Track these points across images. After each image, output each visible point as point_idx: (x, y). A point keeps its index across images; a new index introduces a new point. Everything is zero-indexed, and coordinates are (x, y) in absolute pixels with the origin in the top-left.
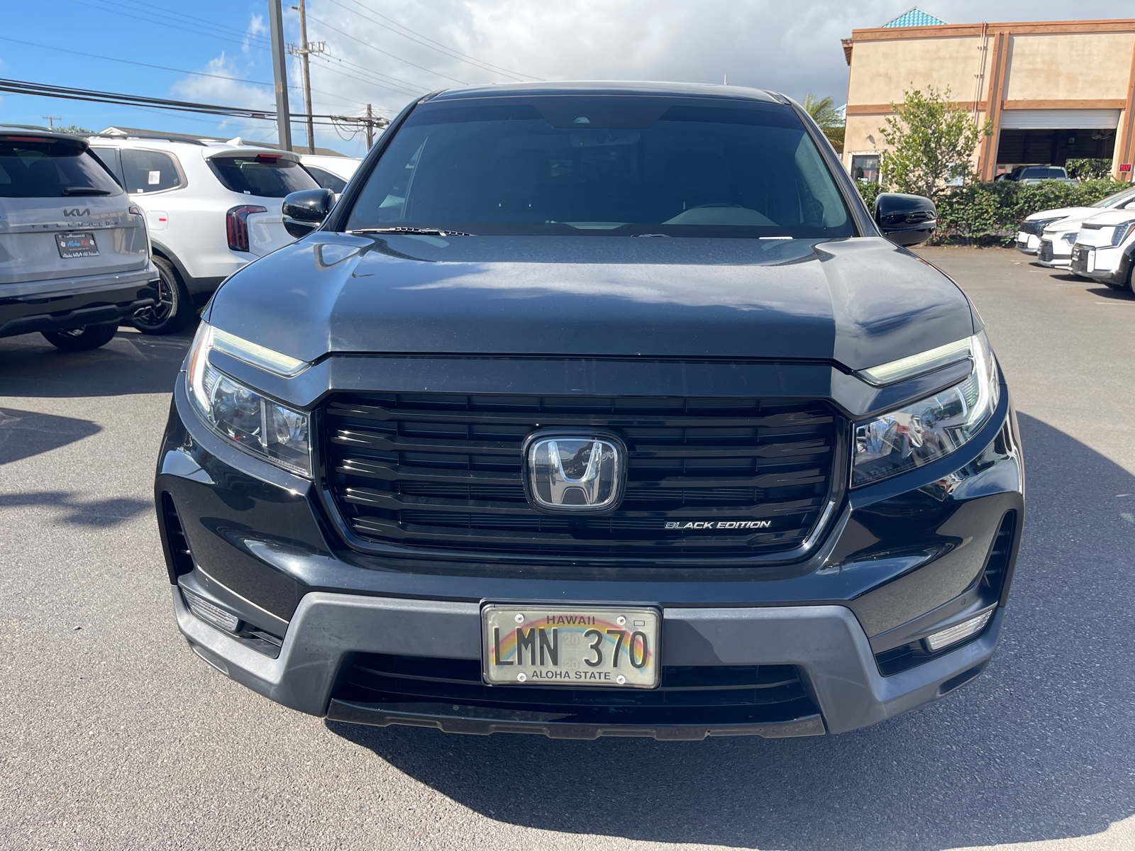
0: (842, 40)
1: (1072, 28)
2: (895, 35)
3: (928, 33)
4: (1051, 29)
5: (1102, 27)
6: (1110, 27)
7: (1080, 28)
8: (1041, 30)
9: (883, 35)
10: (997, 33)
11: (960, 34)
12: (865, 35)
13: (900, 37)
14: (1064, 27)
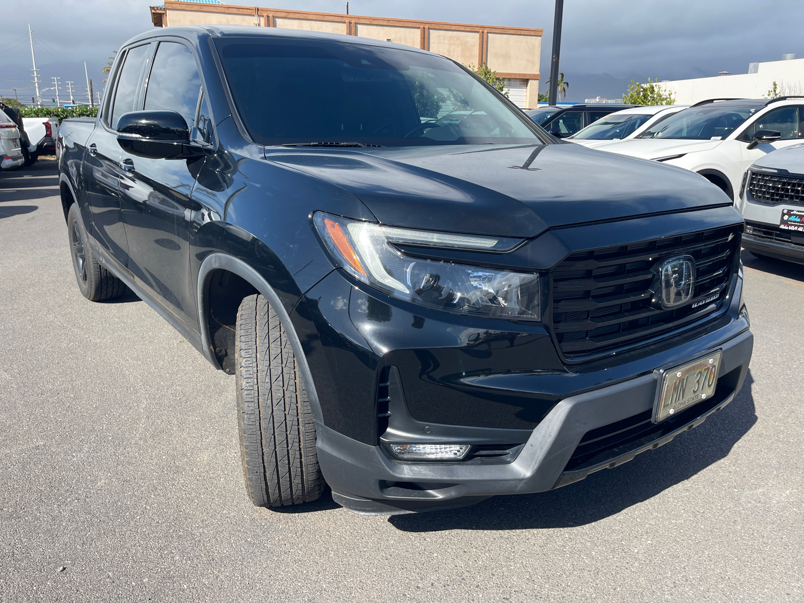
0: (150, 7)
1: (310, 17)
2: (196, 8)
3: (220, 10)
4: (297, 16)
5: (327, 18)
6: (331, 18)
7: (314, 17)
8: (292, 16)
9: (188, 7)
10: (265, 15)
11: (241, 13)
12: (174, 5)
13: (200, 10)
14: (305, 15)
